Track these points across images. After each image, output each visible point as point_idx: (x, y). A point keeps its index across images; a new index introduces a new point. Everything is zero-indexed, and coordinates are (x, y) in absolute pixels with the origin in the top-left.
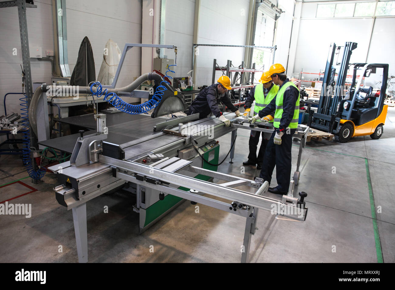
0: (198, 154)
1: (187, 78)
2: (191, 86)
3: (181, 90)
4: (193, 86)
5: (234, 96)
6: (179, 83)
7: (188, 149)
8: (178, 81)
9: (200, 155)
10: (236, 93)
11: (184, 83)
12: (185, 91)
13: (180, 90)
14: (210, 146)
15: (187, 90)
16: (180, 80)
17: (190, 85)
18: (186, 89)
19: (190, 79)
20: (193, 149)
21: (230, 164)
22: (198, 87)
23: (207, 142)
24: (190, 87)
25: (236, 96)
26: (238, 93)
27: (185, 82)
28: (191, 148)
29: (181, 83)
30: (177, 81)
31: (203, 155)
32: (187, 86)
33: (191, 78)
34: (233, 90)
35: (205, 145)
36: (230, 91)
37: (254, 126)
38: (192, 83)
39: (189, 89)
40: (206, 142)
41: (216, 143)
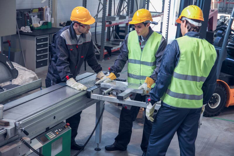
0: (31, 150)
1: (41, 10)
2: (49, 21)
3: (32, 28)
4: (51, 21)
5: (118, 34)
6: (29, 17)
7: (10, 146)
8: (27, 15)
9: (35, 151)
10: (120, 29)
11: (36, 16)
12: (39, 29)
13: (30, 28)
14: (54, 133)
15: (42, 28)
16: (30, 12)
17: (46, 19)
18: (40, 26)
19: (46, 10)
20: (20, 143)
21: (96, 151)
22: (60, 24)
23: (49, 127)
24: (46, 23)
25: (121, 34)
26: (124, 29)
27: (38, 15)
28: (17, 143)
29: (32, 18)
30: (25, 15)
31: (40, 149)
32: (41, 22)
33: (48, 9)
34: (118, 25)
35: (46, 131)
36: (113, 28)
37: (124, 98)
38: (49, 17)
39: (45, 27)
40: (47, 127)
41: (65, 127)
